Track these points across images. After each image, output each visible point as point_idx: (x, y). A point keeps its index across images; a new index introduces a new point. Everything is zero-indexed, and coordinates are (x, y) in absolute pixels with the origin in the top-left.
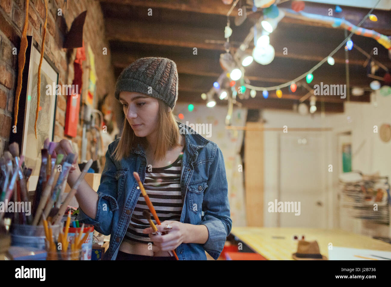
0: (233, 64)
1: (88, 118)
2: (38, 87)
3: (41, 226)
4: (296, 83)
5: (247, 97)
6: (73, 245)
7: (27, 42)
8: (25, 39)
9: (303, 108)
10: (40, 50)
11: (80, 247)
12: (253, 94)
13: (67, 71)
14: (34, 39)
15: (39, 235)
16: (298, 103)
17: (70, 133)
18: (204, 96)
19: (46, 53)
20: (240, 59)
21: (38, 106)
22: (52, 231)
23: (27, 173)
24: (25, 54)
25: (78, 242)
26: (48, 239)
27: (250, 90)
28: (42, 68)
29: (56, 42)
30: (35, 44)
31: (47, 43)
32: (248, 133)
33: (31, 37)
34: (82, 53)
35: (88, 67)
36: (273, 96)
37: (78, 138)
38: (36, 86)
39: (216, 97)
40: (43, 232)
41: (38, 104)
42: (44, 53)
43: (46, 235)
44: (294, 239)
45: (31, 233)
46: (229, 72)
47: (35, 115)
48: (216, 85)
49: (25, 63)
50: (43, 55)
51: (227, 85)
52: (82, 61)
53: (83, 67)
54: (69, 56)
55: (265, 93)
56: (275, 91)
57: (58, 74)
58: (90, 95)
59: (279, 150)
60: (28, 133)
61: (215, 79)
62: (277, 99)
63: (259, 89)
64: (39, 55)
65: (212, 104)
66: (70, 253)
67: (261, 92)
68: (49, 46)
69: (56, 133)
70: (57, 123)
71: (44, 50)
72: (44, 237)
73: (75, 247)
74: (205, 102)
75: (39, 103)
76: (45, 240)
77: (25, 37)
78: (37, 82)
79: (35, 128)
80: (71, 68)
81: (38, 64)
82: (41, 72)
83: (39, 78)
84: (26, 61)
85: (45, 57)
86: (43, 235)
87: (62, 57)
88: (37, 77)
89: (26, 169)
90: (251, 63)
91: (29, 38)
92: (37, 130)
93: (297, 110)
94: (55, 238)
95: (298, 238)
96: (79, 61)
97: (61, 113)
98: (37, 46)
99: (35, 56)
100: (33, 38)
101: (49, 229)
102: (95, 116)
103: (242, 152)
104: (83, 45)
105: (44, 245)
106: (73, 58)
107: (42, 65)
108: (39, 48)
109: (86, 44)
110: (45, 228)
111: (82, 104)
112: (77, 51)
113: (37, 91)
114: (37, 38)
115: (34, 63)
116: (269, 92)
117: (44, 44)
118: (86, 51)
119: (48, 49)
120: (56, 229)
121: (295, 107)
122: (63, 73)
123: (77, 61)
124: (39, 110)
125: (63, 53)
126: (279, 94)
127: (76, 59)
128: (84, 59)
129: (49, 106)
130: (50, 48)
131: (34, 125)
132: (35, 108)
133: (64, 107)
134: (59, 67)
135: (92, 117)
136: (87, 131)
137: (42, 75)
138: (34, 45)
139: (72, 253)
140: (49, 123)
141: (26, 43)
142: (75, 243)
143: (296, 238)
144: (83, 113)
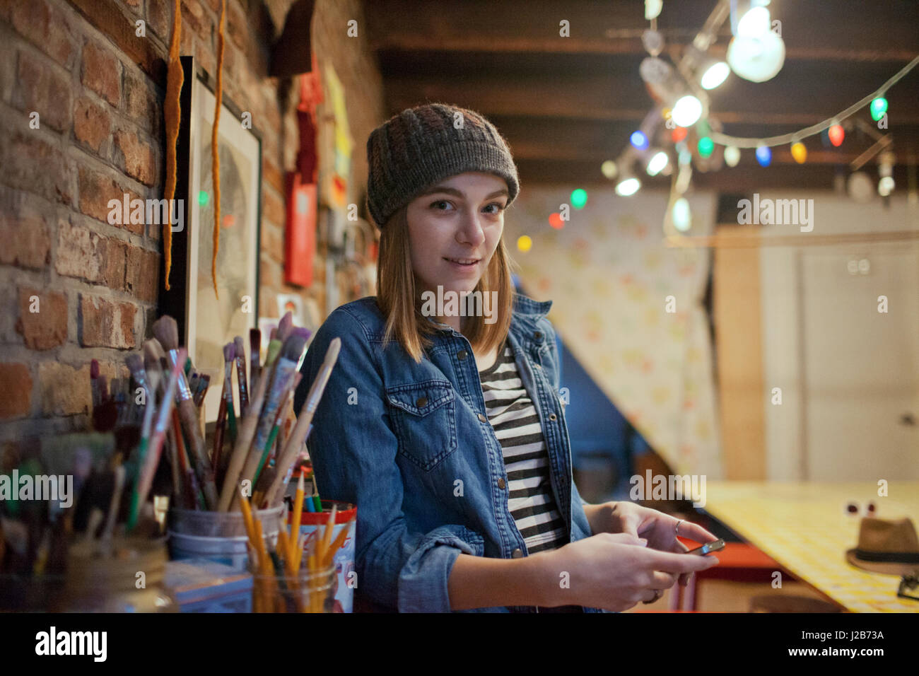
0: (678, 85)
1: (338, 237)
2: (214, 177)
3: (237, 514)
4: (842, 124)
5: (716, 165)
6: (312, 559)
7: (182, 71)
8: (176, 63)
9: (860, 184)
10: (214, 88)
11: (328, 562)
12: (732, 156)
13: (282, 132)
14: (198, 63)
15: (233, 534)
16: (848, 172)
17: (297, 277)
18: (609, 169)
19: (229, 94)
20: (695, 72)
21: (216, 222)
22: (262, 525)
23: (200, 386)
24: (178, 100)
25: (324, 551)
26: (254, 542)
27: (723, 148)
28: (221, 130)
29: (250, 64)
30: (201, 74)
31: (229, 69)
32: (722, 255)
33: (190, 58)
34: (314, 85)
35: (331, 119)
36: (782, 157)
37: (316, 287)
38: (210, 175)
39: (638, 169)
40: (241, 528)
41: (216, 216)
42: (224, 93)
43: (248, 534)
44: (848, 512)
45: (215, 529)
46: (670, 106)
47: (212, 242)
48: (638, 139)
49: (182, 121)
50: (221, 99)
51: (665, 138)
52: (314, 107)
53: (317, 120)
54: (283, 95)
55: (763, 153)
56: (788, 147)
57: (260, 140)
58: (339, 185)
59: (801, 291)
60: (199, 288)
61: (635, 126)
62: (795, 166)
63: (746, 143)
64: (211, 99)
65: (629, 187)
66: (306, 578)
67: (753, 151)
68: (235, 76)
69: (264, 278)
70: (265, 256)
71: (222, 87)
72: (245, 538)
73: (317, 565)
74: (612, 183)
75: (219, 215)
76: (247, 544)
77: (176, 60)
78: (211, 164)
79: (213, 275)
80: (291, 124)
81: (212, 122)
82: (218, 142)
83: (214, 155)
84: (182, 117)
85: (228, 103)
86: (242, 535)
87: (267, 101)
88: (210, 152)
89: (195, 376)
90: (725, 82)
91: (187, 62)
92: (218, 278)
93: (846, 191)
94: (268, 541)
95: (858, 508)
96: (309, 106)
97: (273, 232)
98: (204, 79)
99: (202, 102)
100: (196, 62)
101: (254, 518)
102: (353, 234)
103: (708, 300)
104: (315, 66)
105: (245, 556)
106: (294, 98)
107: (220, 123)
108: (211, 84)
109: (321, 63)
110: (245, 517)
111: (322, 208)
112: (302, 82)
113: (212, 185)
114: (205, 59)
115: (203, 120)
116: (773, 150)
117: (222, 71)
118: (323, 80)
119: (233, 83)
120: (270, 518)
121: (839, 182)
122: (271, 136)
123: (303, 107)
124: (220, 231)
125: (269, 90)
126: (799, 152)
127: (301, 100)
128: (320, 98)
129: (243, 218)
130: (238, 81)
131: (210, 267)
132: (211, 226)
133: (280, 216)
134: (262, 124)
135: (345, 235)
136: (337, 268)
137: (224, 148)
138: (198, 76)
139: (312, 577)
140: (245, 258)
141: (179, 75)
142: (316, 551)
143: (852, 509)
144: (324, 227)
